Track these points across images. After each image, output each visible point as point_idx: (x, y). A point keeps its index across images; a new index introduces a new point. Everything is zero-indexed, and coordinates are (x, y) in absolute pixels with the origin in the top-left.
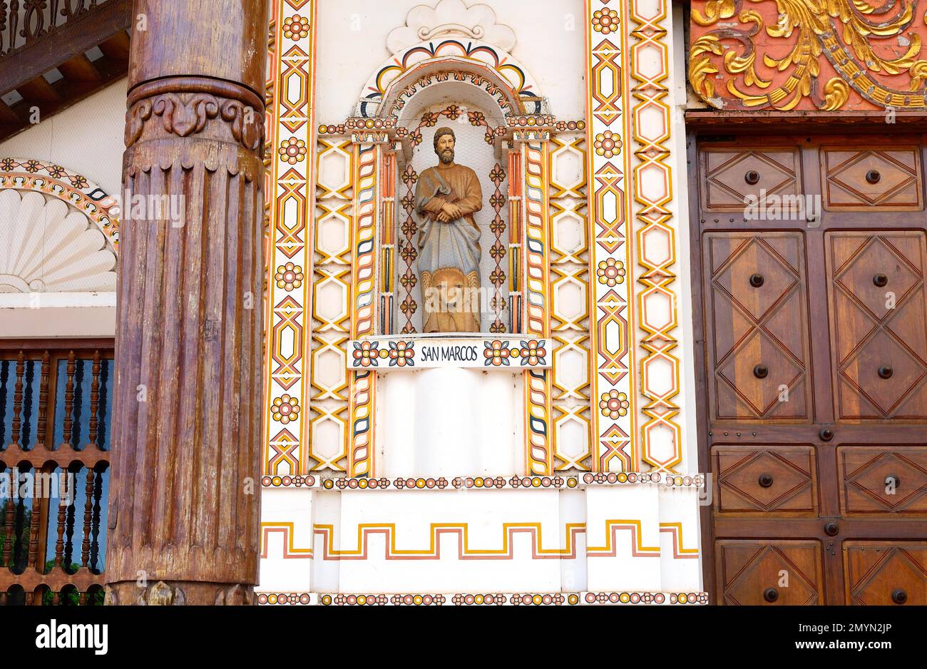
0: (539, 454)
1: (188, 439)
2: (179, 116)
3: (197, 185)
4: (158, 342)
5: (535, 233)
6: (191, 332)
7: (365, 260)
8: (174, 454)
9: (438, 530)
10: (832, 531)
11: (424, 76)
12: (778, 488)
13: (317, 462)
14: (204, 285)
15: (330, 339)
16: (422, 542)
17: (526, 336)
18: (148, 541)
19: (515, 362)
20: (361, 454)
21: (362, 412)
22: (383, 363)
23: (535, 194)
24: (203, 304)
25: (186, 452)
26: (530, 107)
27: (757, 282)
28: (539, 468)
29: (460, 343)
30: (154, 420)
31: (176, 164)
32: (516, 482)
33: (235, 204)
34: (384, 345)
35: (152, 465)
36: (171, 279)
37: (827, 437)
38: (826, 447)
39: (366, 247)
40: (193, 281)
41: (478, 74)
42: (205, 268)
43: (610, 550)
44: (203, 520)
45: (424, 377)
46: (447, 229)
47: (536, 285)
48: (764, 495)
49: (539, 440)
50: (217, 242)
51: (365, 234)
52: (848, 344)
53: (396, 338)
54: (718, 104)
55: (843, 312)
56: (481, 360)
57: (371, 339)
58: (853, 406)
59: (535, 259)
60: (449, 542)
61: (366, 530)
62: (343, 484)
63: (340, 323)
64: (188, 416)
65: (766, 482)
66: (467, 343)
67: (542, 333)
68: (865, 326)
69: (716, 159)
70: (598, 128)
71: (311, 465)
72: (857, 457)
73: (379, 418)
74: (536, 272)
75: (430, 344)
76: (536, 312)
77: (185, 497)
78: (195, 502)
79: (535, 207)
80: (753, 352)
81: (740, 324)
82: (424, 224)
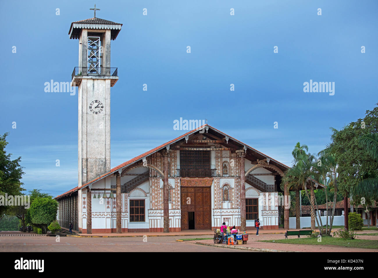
26: (172, 187)
43: (176, 213)
49: (172, 207)
54: (182, 186)
70: (176, 189)
79: (172, 194)
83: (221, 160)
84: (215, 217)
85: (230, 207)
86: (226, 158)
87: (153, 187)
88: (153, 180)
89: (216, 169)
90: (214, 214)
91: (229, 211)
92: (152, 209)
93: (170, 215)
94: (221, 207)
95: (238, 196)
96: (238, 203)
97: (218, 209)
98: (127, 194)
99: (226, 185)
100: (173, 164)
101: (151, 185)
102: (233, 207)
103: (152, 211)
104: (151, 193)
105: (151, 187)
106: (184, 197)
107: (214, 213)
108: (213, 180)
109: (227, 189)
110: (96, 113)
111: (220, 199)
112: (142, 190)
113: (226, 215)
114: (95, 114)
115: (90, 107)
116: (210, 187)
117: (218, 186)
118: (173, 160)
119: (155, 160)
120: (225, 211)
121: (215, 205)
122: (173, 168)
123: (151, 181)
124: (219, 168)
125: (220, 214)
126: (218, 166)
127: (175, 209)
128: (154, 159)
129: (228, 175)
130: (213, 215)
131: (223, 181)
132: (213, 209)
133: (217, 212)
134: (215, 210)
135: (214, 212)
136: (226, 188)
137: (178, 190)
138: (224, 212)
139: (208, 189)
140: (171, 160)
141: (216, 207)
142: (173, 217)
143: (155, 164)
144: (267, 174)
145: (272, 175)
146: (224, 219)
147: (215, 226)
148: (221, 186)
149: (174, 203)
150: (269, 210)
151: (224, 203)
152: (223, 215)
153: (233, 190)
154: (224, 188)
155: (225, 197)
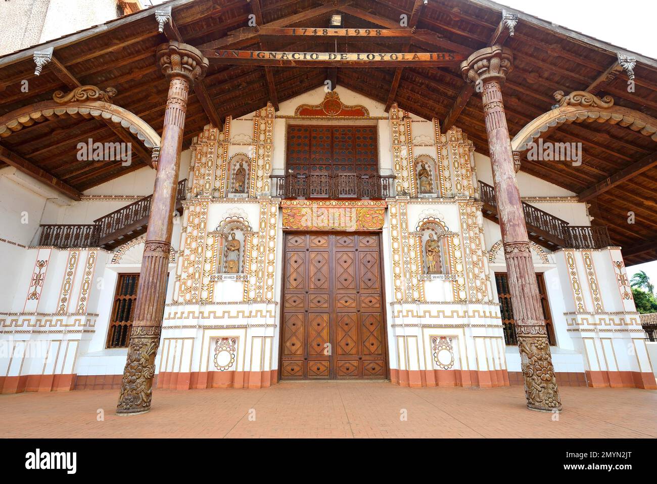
0: (245, 297)
1: (148, 302)
2: (152, 247)
3: (154, 259)
4: (144, 285)
5: (248, 254)
6: (150, 284)
7: (215, 259)
8: (145, 305)
9: (224, 312)
10: (306, 311)
11: (230, 222)
12: (297, 303)
13: (202, 299)
14: (153, 276)
15: (207, 274)
16: (221, 315)
17: (245, 274)
18: (139, 320)
19: (242, 279)
20: (211, 297)
21: (212, 289)
22: (216, 279)
23: (249, 246)
24: (153, 279)
25: (147, 304)
26: (249, 229)
27: (296, 262)
28: (245, 300)
29: (231, 275)
30: (142, 299)
31: (150, 255)
32: (240, 303)
33: (161, 262)
34: (216, 276)
35: (141, 307)
36: (147, 275)
37: (307, 292)
38: (307, 295)
39: (215, 256)
40: (151, 275)
41: (240, 222)
42: (154, 273)
43: (256, 316)
44: (149, 316)
45: (224, 282)
46: (232, 252)
47: (248, 264)
48: (294, 304)
49: (246, 294)
50: (157, 268)
51: (215, 254)
52: (312, 274)
53: (219, 274)
54: (288, 228)
55: (312, 267)
56: (235, 279)
57: (214, 274)
58: (312, 286)
59: (248, 259)
60: (226, 315)
61: (210, 313)
62: (206, 304)
63: (209, 271)
64: (148, 298)
65: (295, 302)
66: (233, 275)
67: (248, 273)
68: (315, 270)
69: (290, 237)
70: (261, 234)
71: (201, 300)
72: (312, 297)
73: (215, 290)
74: (248, 261)
75: (225, 276)
76: (247, 269)
77: (146, 312)
78: (148, 313)
79: (249, 249)
80: (294, 276)
81: (292, 270)
82: (228, 251)
83: (410, 152)
84: (399, 331)
85: (450, 298)
86: (423, 148)
89: (394, 177)
90: (394, 321)
91: (448, 309)
94: (416, 295)
97: (406, 302)
99: (430, 225)
100: (260, 161)
101: (185, 225)
102: (463, 295)
107: (394, 317)
108: (387, 209)
111: (414, 268)
113: (441, 326)
116: (378, 233)
117: (404, 226)
120: (434, 310)
121: (398, 289)
122: (259, 172)
124: (405, 174)
125: (415, 321)
126: (401, 168)
127: (255, 301)
129: (435, 195)
130: (393, 326)
131: (417, 213)
132: (392, 304)
133: (405, 314)
134: (397, 307)
135: (393, 312)
138: (432, 314)
140: (255, 152)
141: (399, 296)
142: (244, 330)
144: (563, 199)
145: (580, 201)
146: (434, 339)
147: (403, 368)
148: (413, 226)
149: (253, 280)
150: (597, 313)
151: (427, 284)
152: (429, 326)
153: (456, 241)
154: (426, 237)
155: (432, 263)
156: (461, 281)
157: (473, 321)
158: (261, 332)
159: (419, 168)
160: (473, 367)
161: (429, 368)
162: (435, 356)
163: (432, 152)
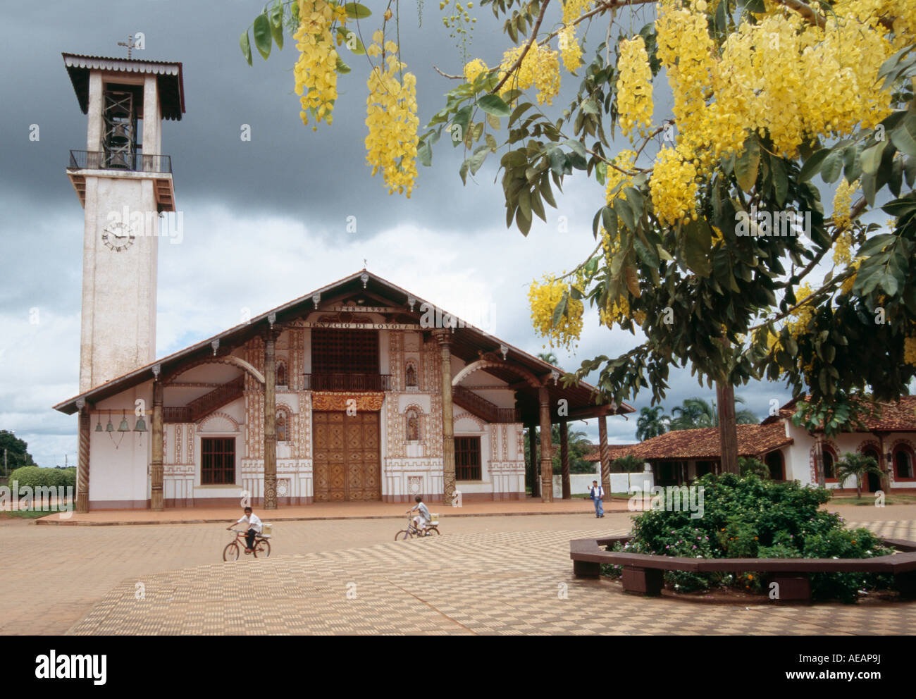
5: (292, 428)
11: (278, 407)
12: (322, 457)
16: (279, 466)
17: (291, 441)
19: (289, 444)
26: (291, 411)
28: (293, 457)
41: (285, 407)
43: (301, 466)
45: (279, 446)
46: (281, 426)
47: (292, 435)
49: (293, 453)
52: (332, 439)
54: (316, 409)
55: (332, 435)
56: (286, 444)
59: (293, 431)
60: (282, 465)
67: (293, 440)
69: (316, 414)
70: (301, 415)
72: (332, 453)
74: (292, 433)
75: (280, 442)
76: (293, 438)
79: (291, 424)
80: (320, 440)
81: (318, 437)
82: (278, 425)
83: (402, 356)
85: (421, 454)
86: (413, 352)
87: (251, 411)
88: (251, 396)
89: (391, 375)
90: (386, 468)
91: (419, 461)
92: (248, 458)
93: (278, 470)
94: (401, 453)
95: (438, 430)
96: (438, 445)
97: (395, 458)
98: (195, 426)
99: (412, 408)
100: (295, 363)
101: (247, 407)
103: (248, 462)
104: (247, 423)
105: (248, 411)
106: (319, 433)
107: (386, 466)
108: (384, 397)
109: (415, 416)
110: (119, 250)
111: (401, 437)
112: (228, 417)
113: (414, 471)
114: (115, 251)
115: (105, 237)
116: (378, 413)
117: (396, 410)
118: (295, 354)
119: (256, 354)
120: (411, 461)
121: (390, 450)
122: (295, 371)
123: (247, 398)
124: (398, 372)
125: (399, 468)
126: (396, 368)
127: (299, 457)
128: (254, 353)
129: (416, 388)
130: (385, 471)
131: (405, 400)
132: (385, 458)
133: (394, 464)
134: (389, 460)
135: (386, 463)
136: (413, 415)
137: (306, 418)
138: (410, 464)
139: (374, 418)
140: (291, 354)
141: (390, 454)
142: (294, 475)
143: (256, 361)
144: (500, 387)
145: (510, 389)
146: (409, 478)
147: (390, 493)
148: (402, 409)
149: (296, 444)
150: (504, 461)
151: (408, 447)
152: (407, 471)
153: (428, 419)
154: (410, 415)
155: (412, 433)
156: (428, 444)
157: (432, 468)
158: (305, 475)
159: (408, 367)
160: (430, 493)
161: (406, 494)
162: (409, 488)
163: (417, 356)
